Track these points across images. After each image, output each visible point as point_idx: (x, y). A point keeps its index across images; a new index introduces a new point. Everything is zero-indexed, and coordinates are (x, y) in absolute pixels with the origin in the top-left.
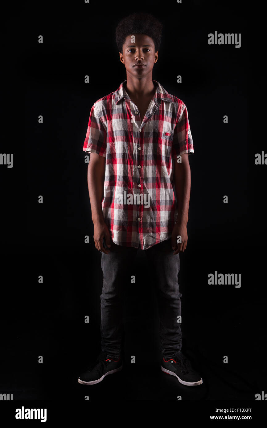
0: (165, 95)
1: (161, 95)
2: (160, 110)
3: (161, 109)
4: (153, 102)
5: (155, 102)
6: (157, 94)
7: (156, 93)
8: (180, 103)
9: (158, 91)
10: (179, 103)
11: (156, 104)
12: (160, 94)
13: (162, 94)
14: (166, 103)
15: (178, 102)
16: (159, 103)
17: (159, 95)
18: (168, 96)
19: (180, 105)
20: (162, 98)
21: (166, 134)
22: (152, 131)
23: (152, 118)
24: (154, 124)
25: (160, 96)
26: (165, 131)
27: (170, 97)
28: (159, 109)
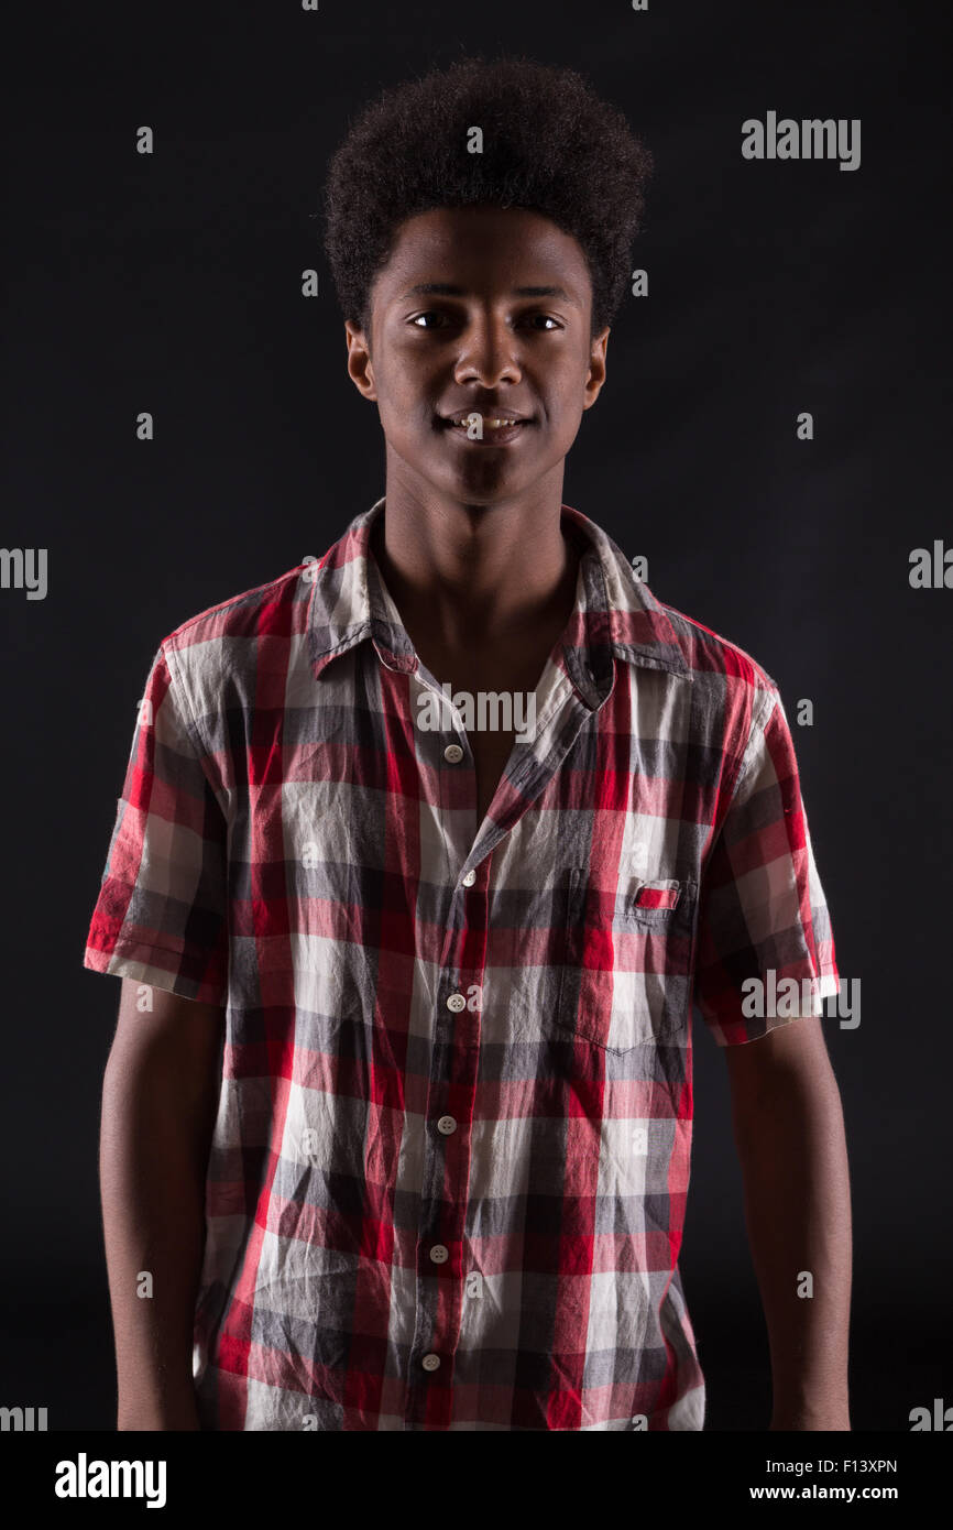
0: (642, 622)
1: (615, 622)
2: (603, 736)
3: (611, 728)
4: (560, 675)
5: (570, 675)
6: (587, 615)
7: (582, 608)
8: (737, 675)
9: (595, 593)
10: (731, 678)
11: (576, 693)
12: (608, 616)
13: (619, 613)
14: (644, 675)
15: (723, 671)
16: (601, 684)
17: (599, 622)
18: (659, 632)
19: (739, 689)
20: (622, 640)
21: (642, 898)
22: (549, 885)
23: (550, 790)
24: (561, 833)
25: (608, 628)
26: (634, 881)
27: (674, 637)
28: (597, 730)
